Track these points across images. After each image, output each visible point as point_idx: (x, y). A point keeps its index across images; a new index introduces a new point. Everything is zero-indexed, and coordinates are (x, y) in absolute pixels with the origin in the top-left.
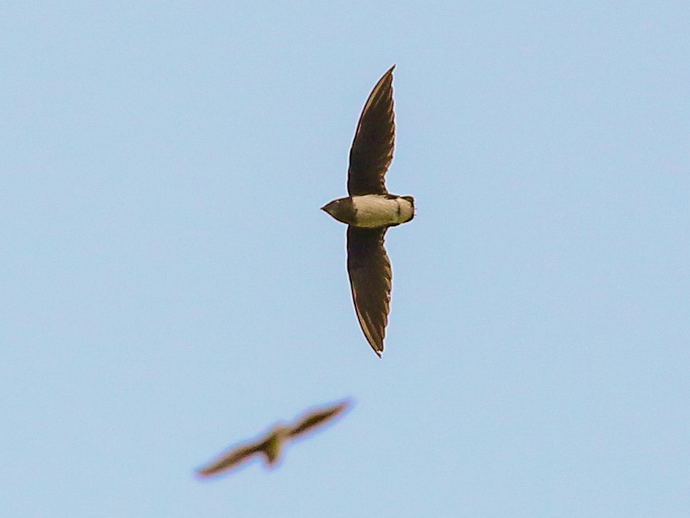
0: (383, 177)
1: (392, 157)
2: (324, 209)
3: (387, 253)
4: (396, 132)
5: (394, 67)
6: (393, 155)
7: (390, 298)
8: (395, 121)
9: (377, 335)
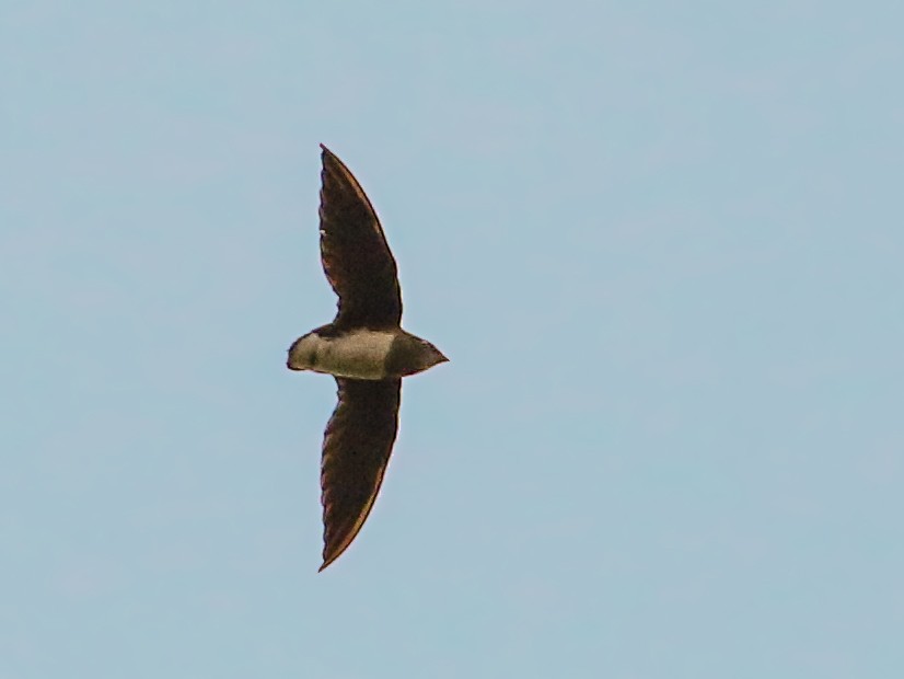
0: (340, 399)
1: (326, 434)
2: (445, 360)
3: (330, 288)
4: (319, 473)
5: (320, 570)
6: (323, 436)
7: (321, 229)
8: (320, 491)
9: (335, 176)
